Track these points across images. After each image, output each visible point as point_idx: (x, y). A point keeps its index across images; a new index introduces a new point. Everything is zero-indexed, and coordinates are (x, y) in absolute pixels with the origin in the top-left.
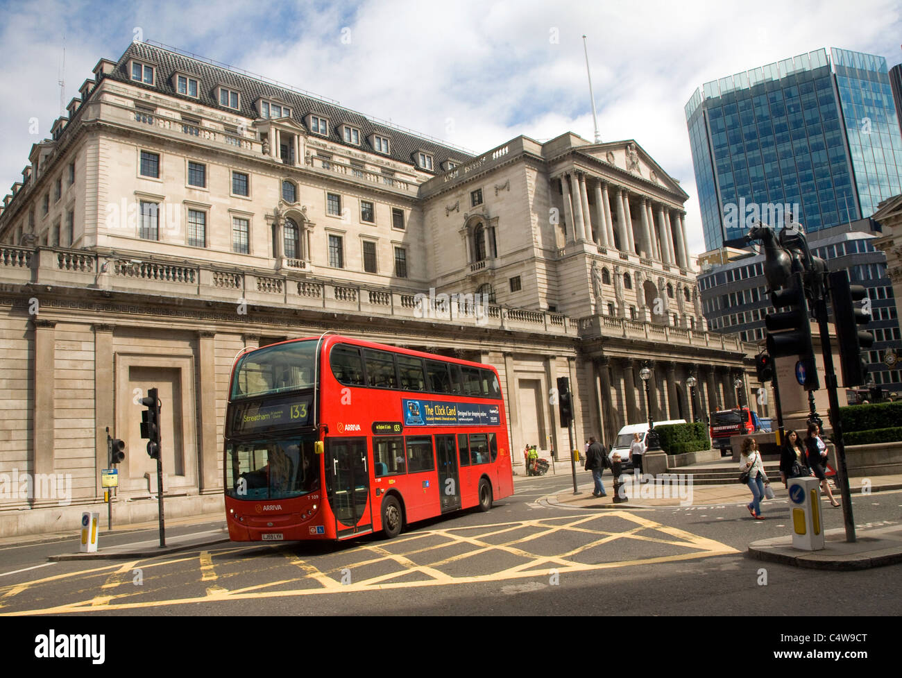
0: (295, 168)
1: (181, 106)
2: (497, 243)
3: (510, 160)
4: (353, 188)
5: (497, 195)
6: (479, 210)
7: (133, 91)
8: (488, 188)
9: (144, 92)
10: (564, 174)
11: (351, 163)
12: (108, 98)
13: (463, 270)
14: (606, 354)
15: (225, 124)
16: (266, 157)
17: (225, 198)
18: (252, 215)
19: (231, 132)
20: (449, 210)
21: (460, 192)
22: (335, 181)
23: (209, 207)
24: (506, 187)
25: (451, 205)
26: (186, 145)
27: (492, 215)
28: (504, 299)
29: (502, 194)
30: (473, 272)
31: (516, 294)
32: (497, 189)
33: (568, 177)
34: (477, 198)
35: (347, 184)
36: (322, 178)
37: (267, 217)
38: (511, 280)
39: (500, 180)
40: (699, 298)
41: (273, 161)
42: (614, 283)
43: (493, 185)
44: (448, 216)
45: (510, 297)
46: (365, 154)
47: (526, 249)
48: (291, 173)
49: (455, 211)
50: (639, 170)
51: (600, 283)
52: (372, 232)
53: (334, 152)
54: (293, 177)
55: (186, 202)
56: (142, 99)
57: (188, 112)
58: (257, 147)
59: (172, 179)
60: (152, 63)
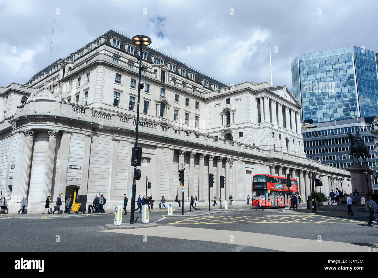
0: (164, 84)
1: (129, 57)
2: (235, 119)
3: (243, 90)
4: (184, 93)
5: (236, 102)
6: (228, 106)
7: (113, 50)
8: (233, 99)
9: (117, 51)
11: (182, 83)
12: (105, 52)
13: (220, 127)
15: (142, 65)
16: (156, 79)
17: (142, 93)
18: (150, 100)
21: (221, 98)
22: (178, 90)
23: (136, 96)
24: (240, 99)
25: (217, 103)
26: (131, 72)
27: (234, 109)
28: (236, 140)
29: (238, 101)
30: (225, 128)
31: (241, 138)
32: (236, 100)
33: (263, 98)
34: (228, 101)
35: (182, 91)
36: (174, 89)
37: (155, 101)
38: (239, 133)
39: (238, 96)
40: (303, 145)
41: (158, 80)
42: (276, 138)
43: (235, 97)
44: (216, 106)
45: (239, 139)
46: (187, 80)
48: (164, 86)
49: (219, 105)
50: (287, 97)
51: (272, 138)
52: (188, 109)
53: (177, 78)
54: (164, 87)
55: (130, 94)
56: (116, 54)
57: (131, 59)
58: (153, 75)
59: (126, 84)
60: (120, 40)
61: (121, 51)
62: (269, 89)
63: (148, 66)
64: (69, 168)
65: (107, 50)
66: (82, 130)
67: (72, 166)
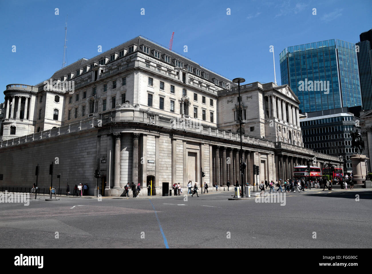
0: (186, 84)
1: (157, 62)
2: (246, 115)
3: (253, 89)
4: (201, 92)
5: (247, 99)
7: (145, 56)
8: (244, 96)
9: (147, 57)
10: (269, 95)
12: (138, 59)
13: (233, 122)
14: (282, 154)
15: (167, 68)
16: (179, 80)
17: (168, 94)
18: (175, 100)
19: (169, 71)
20: (228, 102)
21: (233, 96)
22: (196, 89)
23: (165, 96)
24: (251, 97)
25: (230, 100)
26: (160, 76)
27: (245, 106)
28: (248, 133)
29: (249, 99)
30: (237, 123)
31: (252, 132)
32: (248, 97)
33: (271, 97)
34: (239, 99)
35: (199, 91)
36: (193, 88)
37: (179, 101)
38: (251, 127)
39: (249, 95)
40: (302, 136)
41: (180, 82)
42: (282, 131)
43: (246, 96)
44: (228, 103)
45: (250, 133)
46: (202, 79)
47: (257, 118)
48: (185, 86)
49: (231, 102)
50: (289, 95)
51: (279, 131)
52: (205, 107)
53: (195, 79)
54: (186, 88)
55: (159, 95)
56: (147, 59)
57: (158, 64)
58: (177, 77)
59: (156, 87)
60: (149, 46)
61: (150, 57)
62: (275, 89)
63: (171, 69)
64: (147, 162)
65: (140, 56)
66: (150, 132)
67: (149, 161)
